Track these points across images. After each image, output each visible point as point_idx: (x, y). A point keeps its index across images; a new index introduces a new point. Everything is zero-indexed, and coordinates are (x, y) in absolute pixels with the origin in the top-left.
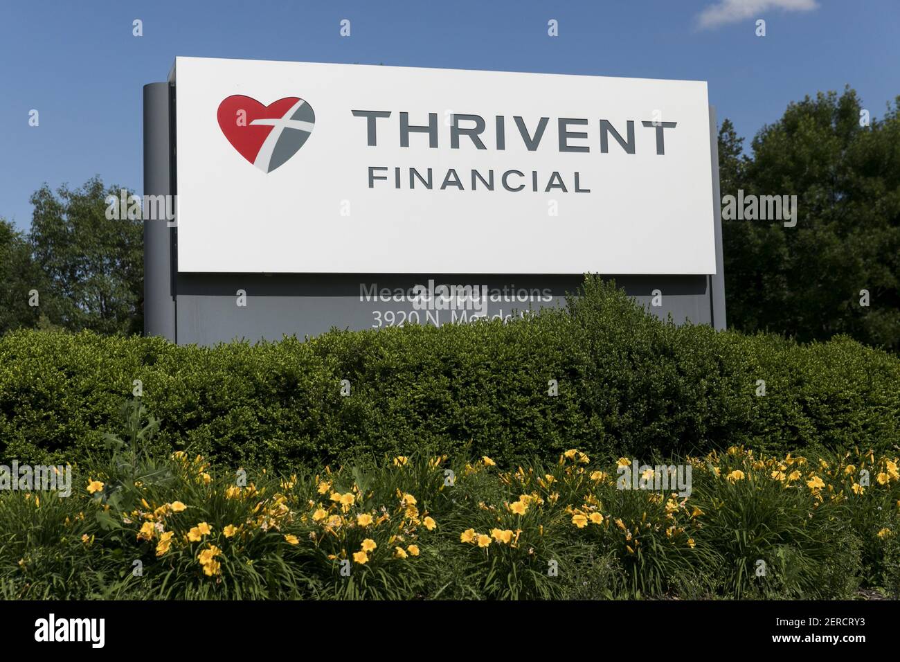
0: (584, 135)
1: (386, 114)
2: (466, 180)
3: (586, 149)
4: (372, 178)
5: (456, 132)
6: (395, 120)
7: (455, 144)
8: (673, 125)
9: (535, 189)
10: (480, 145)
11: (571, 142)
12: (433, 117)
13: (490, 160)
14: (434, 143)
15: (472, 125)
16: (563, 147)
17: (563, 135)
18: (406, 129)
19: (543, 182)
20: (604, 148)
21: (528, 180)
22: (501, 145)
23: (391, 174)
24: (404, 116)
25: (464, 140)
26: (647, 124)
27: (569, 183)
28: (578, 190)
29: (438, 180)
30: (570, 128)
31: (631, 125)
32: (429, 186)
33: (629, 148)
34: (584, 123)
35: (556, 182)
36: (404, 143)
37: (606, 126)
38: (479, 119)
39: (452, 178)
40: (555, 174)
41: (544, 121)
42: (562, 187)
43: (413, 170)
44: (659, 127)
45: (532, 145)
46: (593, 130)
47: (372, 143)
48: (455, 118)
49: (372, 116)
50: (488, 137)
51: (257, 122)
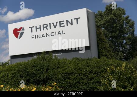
0: (64, 24)
1: (34, 27)
2: (45, 36)
3: (64, 26)
4: (32, 37)
5: (43, 27)
6: (35, 27)
7: (43, 30)
8: (80, 18)
9: (56, 35)
10: (47, 29)
11: (61, 25)
12: (40, 26)
13: (49, 31)
14: (40, 30)
15: (46, 26)
16: (60, 27)
17: (60, 24)
18: (36, 28)
19: (57, 34)
20: (67, 25)
21: (55, 34)
22: (50, 28)
23: (35, 37)
24: (36, 26)
25: (45, 29)
26: (75, 19)
27: (62, 33)
28: (63, 34)
29: (41, 36)
30: (61, 23)
31: (72, 20)
32: (40, 37)
33: (72, 24)
34: (64, 21)
35: (59, 33)
36: (36, 31)
37: (67, 21)
38: (47, 25)
39: (43, 35)
40: (59, 32)
41: (57, 22)
42: (60, 34)
43: (38, 35)
44: (77, 19)
45: (55, 27)
46: (65, 22)
47: (32, 32)
48: (43, 25)
49: (32, 28)
50: (48, 27)
51: (18, 32)
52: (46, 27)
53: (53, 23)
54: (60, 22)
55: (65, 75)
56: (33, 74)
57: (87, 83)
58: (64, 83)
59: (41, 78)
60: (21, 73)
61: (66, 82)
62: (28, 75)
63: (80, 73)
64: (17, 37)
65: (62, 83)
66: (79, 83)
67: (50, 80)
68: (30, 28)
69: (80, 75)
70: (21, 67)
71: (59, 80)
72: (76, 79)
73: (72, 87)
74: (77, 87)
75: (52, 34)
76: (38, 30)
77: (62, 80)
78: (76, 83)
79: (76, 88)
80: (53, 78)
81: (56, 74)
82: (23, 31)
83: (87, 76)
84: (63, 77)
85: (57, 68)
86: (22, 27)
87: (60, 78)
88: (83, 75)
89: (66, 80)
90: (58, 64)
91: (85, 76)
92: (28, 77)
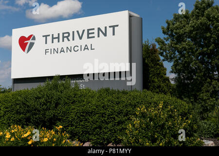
0: (93, 33)
1: (49, 35)
2: (65, 50)
3: (94, 37)
4: (46, 52)
5: (64, 37)
6: (51, 36)
7: (63, 41)
8: (117, 26)
9: (81, 50)
10: (69, 40)
11: (90, 36)
12: (59, 34)
13: (71, 44)
14: (59, 41)
15: (67, 35)
16: (88, 37)
17: (88, 34)
18: (53, 38)
19: (83, 48)
20: (99, 36)
21: (79, 48)
22: (73, 40)
23: (49, 51)
24: (53, 35)
25: (65, 39)
26: (110, 27)
27: (89, 48)
28: (91, 49)
29: (59, 51)
30: (90, 32)
31: (106, 28)
32: (57, 53)
33: (105, 35)
34: (94, 29)
35: (86, 47)
36: (53, 42)
37: (99, 29)
38: (68, 33)
39: (62, 50)
40: (86, 45)
41: (84, 31)
42: (88, 49)
43: (54, 49)
44: (113, 27)
45: (81, 38)
46: (96, 31)
47: (46, 43)
48: (63, 34)
49: (46, 36)
50: (71, 38)
51: (25, 42)
52: (67, 37)
53: (78, 32)
54: (88, 30)
55: (81, 115)
56: (35, 110)
57: (112, 130)
58: (78, 127)
59: (45, 117)
60: (18, 107)
61: (82, 125)
62: (28, 111)
63: (104, 113)
64: (24, 50)
65: (76, 127)
66: (100, 128)
67: (60, 121)
68: (43, 36)
69: (103, 116)
70: (19, 98)
71: (72, 122)
72: (97, 122)
73: (90, 134)
74: (97, 134)
75: (76, 49)
76: (56, 41)
77: (77, 122)
78: (96, 128)
79: (95, 135)
80: (64, 118)
81: (69, 113)
82: (33, 41)
83: (114, 118)
84: (79, 117)
85: (72, 103)
86: (32, 35)
87: (74, 119)
88: (109, 116)
89: (82, 123)
90: (74, 97)
91: (111, 118)
92: (28, 115)
